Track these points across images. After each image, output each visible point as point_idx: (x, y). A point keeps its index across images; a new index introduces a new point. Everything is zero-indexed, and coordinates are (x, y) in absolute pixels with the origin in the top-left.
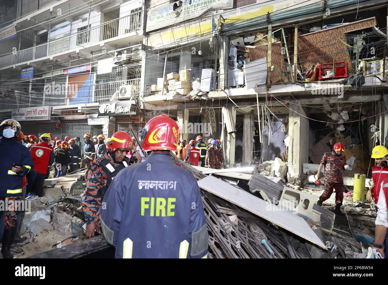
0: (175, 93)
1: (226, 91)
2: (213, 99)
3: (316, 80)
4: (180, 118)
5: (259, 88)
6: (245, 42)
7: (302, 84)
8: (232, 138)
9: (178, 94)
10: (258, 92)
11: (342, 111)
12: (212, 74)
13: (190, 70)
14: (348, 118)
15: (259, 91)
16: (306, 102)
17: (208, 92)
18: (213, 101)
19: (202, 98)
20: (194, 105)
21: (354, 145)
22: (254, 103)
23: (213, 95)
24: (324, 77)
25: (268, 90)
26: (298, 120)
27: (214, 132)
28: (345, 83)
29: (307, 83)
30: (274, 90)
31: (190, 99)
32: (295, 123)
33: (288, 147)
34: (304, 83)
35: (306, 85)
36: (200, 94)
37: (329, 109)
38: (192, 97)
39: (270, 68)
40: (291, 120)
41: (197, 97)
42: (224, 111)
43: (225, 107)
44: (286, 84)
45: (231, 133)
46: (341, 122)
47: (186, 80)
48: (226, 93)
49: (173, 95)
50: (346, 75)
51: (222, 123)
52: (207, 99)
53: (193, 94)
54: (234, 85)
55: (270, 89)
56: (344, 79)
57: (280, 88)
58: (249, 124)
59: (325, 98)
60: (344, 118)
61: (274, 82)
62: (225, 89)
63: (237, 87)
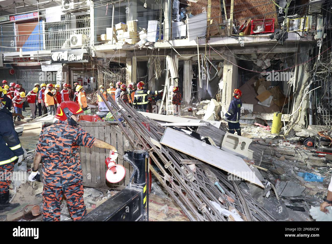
0: (124, 43)
1: (171, 42)
2: (159, 49)
3: (248, 34)
4: (128, 65)
5: (200, 40)
7: (237, 38)
8: (175, 82)
9: (127, 43)
10: (199, 44)
11: (265, 59)
12: (158, 26)
13: (137, 20)
14: (270, 65)
15: (200, 42)
17: (155, 43)
18: (159, 50)
19: (149, 47)
20: (141, 53)
21: (273, 87)
22: (194, 52)
23: (159, 45)
24: (255, 32)
25: (207, 42)
26: (231, 68)
27: (159, 77)
28: (272, 37)
29: (241, 36)
30: (212, 41)
31: (137, 48)
32: (229, 70)
33: (222, 90)
34: (238, 36)
35: (240, 38)
36: (147, 44)
37: (256, 57)
38: (139, 46)
39: (209, 22)
40: (226, 68)
41: (144, 47)
42: (169, 59)
43: (169, 56)
44: (223, 37)
45: (174, 79)
46: (264, 68)
47: (134, 31)
48: (171, 45)
49: (123, 45)
50: (273, 31)
51: (167, 70)
52: (153, 49)
53: (141, 44)
54: (177, 37)
55: (209, 41)
56: (271, 34)
57: (218, 40)
58: (189, 69)
59: (254, 49)
60: (267, 65)
61: (212, 35)
62: (169, 40)
63: (180, 38)
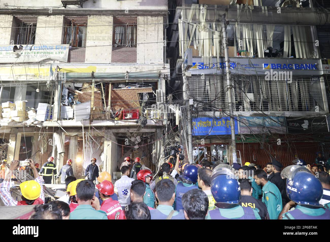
0: (10, 120)
1: (59, 121)
2: (47, 127)
3: (121, 119)
4: (12, 141)
5: (84, 121)
6: (75, 86)
7: (113, 121)
8: (61, 156)
9: (13, 121)
10: (84, 124)
11: (137, 136)
12: (47, 108)
13: (26, 101)
14: (140, 140)
15: (84, 123)
16: (115, 131)
17: (43, 122)
19: (37, 126)
20: (27, 129)
21: (144, 157)
22: (80, 131)
23: (47, 124)
24: (126, 118)
25: (91, 123)
26: (110, 143)
27: (45, 151)
28: (137, 122)
29: (116, 120)
30: (95, 123)
31: (25, 125)
32: (108, 145)
33: (103, 162)
34: (115, 120)
35: (115, 122)
36: (36, 122)
37: (130, 135)
38: (27, 124)
39: (93, 108)
40: (106, 143)
41: (32, 125)
42: (55, 135)
43: (57, 133)
44: (103, 120)
45: (60, 153)
46: (137, 143)
47: (22, 110)
48: (59, 124)
49: (9, 122)
50: (138, 118)
51: (54, 145)
52: (41, 127)
53: (29, 123)
54: (65, 118)
55: (92, 122)
56: (136, 120)
57: (99, 122)
58: (74, 144)
59: (127, 129)
60: (138, 140)
61: (95, 118)
62: (58, 120)
63: (68, 119)
